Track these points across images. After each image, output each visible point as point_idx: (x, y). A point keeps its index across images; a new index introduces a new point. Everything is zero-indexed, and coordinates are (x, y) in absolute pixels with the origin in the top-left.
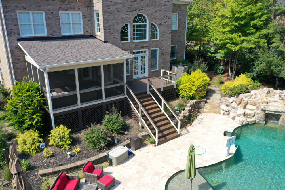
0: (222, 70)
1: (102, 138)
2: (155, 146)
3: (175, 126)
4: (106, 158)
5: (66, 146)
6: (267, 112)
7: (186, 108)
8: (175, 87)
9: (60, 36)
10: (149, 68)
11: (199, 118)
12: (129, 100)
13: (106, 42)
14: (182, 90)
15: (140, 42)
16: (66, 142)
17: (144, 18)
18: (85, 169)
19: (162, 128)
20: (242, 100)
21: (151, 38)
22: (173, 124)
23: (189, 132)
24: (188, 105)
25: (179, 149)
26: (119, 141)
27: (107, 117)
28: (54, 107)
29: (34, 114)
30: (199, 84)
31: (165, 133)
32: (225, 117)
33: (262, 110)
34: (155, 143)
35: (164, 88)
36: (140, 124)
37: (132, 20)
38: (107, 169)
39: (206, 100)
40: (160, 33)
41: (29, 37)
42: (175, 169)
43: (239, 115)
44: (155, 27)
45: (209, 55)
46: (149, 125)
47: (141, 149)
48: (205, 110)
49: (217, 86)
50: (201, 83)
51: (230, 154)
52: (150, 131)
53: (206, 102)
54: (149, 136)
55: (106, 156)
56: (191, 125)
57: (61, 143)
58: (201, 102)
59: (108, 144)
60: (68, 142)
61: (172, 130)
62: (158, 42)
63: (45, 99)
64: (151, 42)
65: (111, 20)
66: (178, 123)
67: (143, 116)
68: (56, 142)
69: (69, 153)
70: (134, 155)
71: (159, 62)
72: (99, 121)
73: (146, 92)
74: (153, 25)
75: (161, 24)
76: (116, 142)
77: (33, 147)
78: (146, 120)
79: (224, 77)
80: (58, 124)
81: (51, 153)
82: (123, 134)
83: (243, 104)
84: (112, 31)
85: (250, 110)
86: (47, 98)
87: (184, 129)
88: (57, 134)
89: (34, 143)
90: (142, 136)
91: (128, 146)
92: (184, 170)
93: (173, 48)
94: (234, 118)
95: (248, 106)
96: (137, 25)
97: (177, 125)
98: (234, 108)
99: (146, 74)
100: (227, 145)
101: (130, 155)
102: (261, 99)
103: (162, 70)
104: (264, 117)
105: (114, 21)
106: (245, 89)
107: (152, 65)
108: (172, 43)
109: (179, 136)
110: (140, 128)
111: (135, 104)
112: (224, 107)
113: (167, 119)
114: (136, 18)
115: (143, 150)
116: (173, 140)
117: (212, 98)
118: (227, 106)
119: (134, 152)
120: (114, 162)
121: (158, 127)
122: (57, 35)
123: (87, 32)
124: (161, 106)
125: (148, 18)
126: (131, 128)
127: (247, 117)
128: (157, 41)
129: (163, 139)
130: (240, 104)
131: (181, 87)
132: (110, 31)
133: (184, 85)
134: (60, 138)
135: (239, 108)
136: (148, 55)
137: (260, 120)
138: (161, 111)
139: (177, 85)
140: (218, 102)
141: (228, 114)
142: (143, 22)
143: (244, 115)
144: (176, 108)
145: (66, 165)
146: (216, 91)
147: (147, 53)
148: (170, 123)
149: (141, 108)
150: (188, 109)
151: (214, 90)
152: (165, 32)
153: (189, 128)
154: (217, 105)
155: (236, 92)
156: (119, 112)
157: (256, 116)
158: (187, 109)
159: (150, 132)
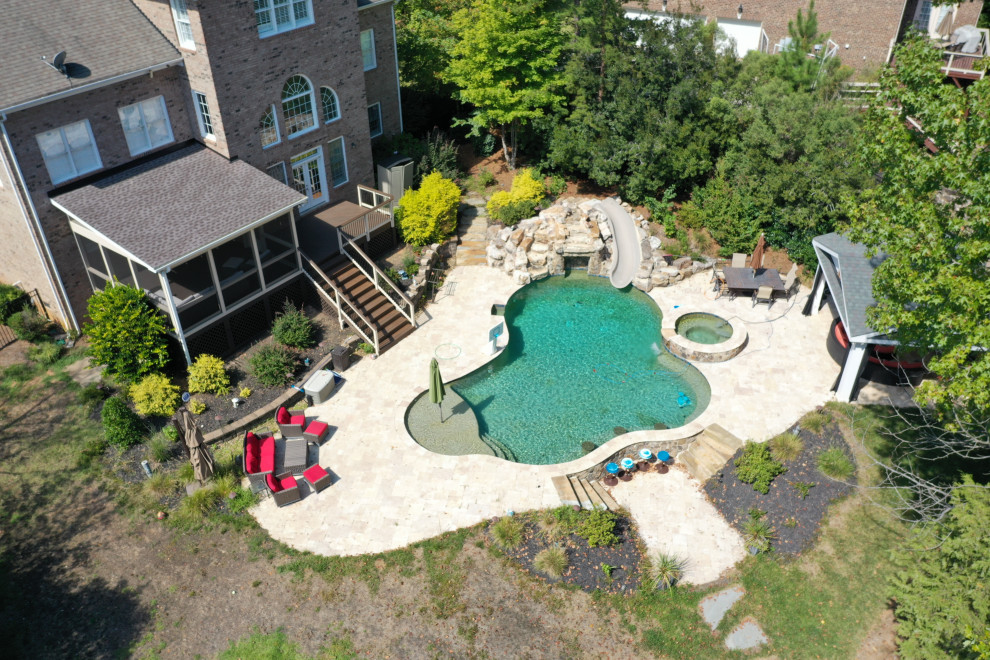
0: (490, 144)
1: (285, 364)
2: (376, 357)
3: (404, 313)
4: (300, 395)
5: (223, 388)
6: (565, 255)
7: (420, 271)
8: (393, 225)
9: (128, 160)
10: (328, 184)
11: (447, 280)
12: (311, 278)
13: (233, 159)
14: (407, 228)
15: (302, 137)
16: (220, 382)
17: (303, 81)
18: (280, 420)
19: (382, 322)
20: (523, 235)
21: (323, 119)
22: (399, 309)
23: (430, 317)
24: (424, 261)
25: (417, 355)
26: (311, 362)
27: (279, 324)
28: (185, 326)
29: (154, 346)
30: (439, 211)
31: (389, 329)
32: (497, 270)
33: (558, 253)
34: (374, 351)
35: (371, 234)
36: (341, 322)
37: (279, 95)
38: (309, 412)
39: (459, 237)
40: (341, 105)
41: (70, 180)
42: (415, 390)
43: (519, 268)
44: (329, 92)
45: (455, 125)
46: (357, 320)
47: (353, 367)
48: (459, 261)
49: (480, 192)
50: (443, 209)
51: (498, 349)
52: (362, 332)
53: (459, 242)
54: (362, 340)
55: (299, 392)
56: (433, 302)
57: (213, 386)
58: (448, 244)
59: (296, 371)
60: (225, 382)
61: (399, 322)
62: (341, 124)
63: (165, 316)
64: (326, 129)
65: (237, 111)
66: (408, 306)
67: (344, 306)
68: (205, 385)
69: (235, 401)
70: (344, 381)
71: (348, 164)
72: (263, 330)
73: (338, 253)
74: (323, 90)
75: (341, 83)
76: (307, 364)
77: (168, 403)
78: (350, 313)
79: (495, 161)
80: (195, 354)
81: (203, 405)
82: (314, 346)
83: (525, 244)
84: (242, 133)
85: (539, 252)
86: (168, 315)
87: (421, 311)
88: (202, 372)
89: (167, 396)
90: (350, 344)
91: (330, 366)
92: (427, 391)
93: (372, 112)
94: (510, 273)
95: (535, 247)
96: (290, 102)
97: (407, 310)
98: (510, 252)
99: (325, 196)
100: (491, 339)
101: (338, 382)
102: (556, 229)
103: (359, 188)
104: (561, 264)
105: (243, 110)
106: (528, 210)
107: (335, 173)
108: (369, 101)
109: (414, 329)
110: (342, 328)
111: (323, 284)
112: (493, 252)
113: (388, 301)
114: (286, 88)
115: (357, 368)
116: (405, 339)
117: (469, 230)
118: (499, 247)
119: (343, 374)
120: (316, 399)
121: (374, 321)
122: (122, 161)
123: (181, 134)
124: (373, 277)
125: (312, 81)
126: (324, 332)
127: (534, 268)
128: (338, 122)
129: (387, 341)
130: (519, 244)
131: (404, 223)
132: (238, 135)
133: (410, 218)
134: (210, 377)
135: (518, 254)
136: (322, 158)
137: (556, 270)
138: (374, 287)
139: (396, 220)
140: (482, 237)
141: (501, 265)
142: (302, 91)
143: (528, 265)
144: (401, 272)
145: (240, 420)
146: (478, 209)
147: (321, 153)
148: (394, 308)
149: (337, 293)
150: (424, 271)
151: (473, 207)
152: (351, 98)
153: (431, 308)
154: (480, 245)
155: (512, 217)
156: (298, 309)
157: (549, 263)
158: (422, 272)
159: (363, 334)
